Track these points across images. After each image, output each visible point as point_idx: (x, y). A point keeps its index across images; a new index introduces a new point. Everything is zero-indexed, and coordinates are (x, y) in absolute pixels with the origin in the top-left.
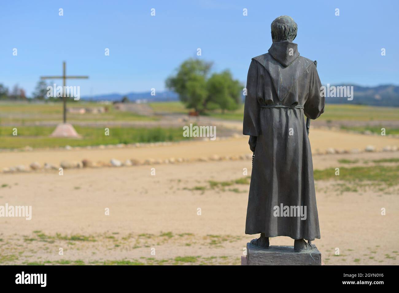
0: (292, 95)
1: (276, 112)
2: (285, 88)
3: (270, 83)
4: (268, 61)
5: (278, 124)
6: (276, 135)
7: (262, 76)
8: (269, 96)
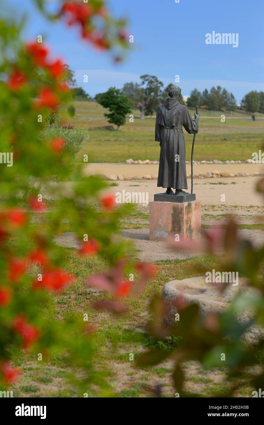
0: (172, 123)
1: (166, 130)
2: (168, 120)
3: (162, 117)
4: (163, 107)
5: (166, 136)
6: (165, 141)
7: (160, 114)
8: (162, 123)
